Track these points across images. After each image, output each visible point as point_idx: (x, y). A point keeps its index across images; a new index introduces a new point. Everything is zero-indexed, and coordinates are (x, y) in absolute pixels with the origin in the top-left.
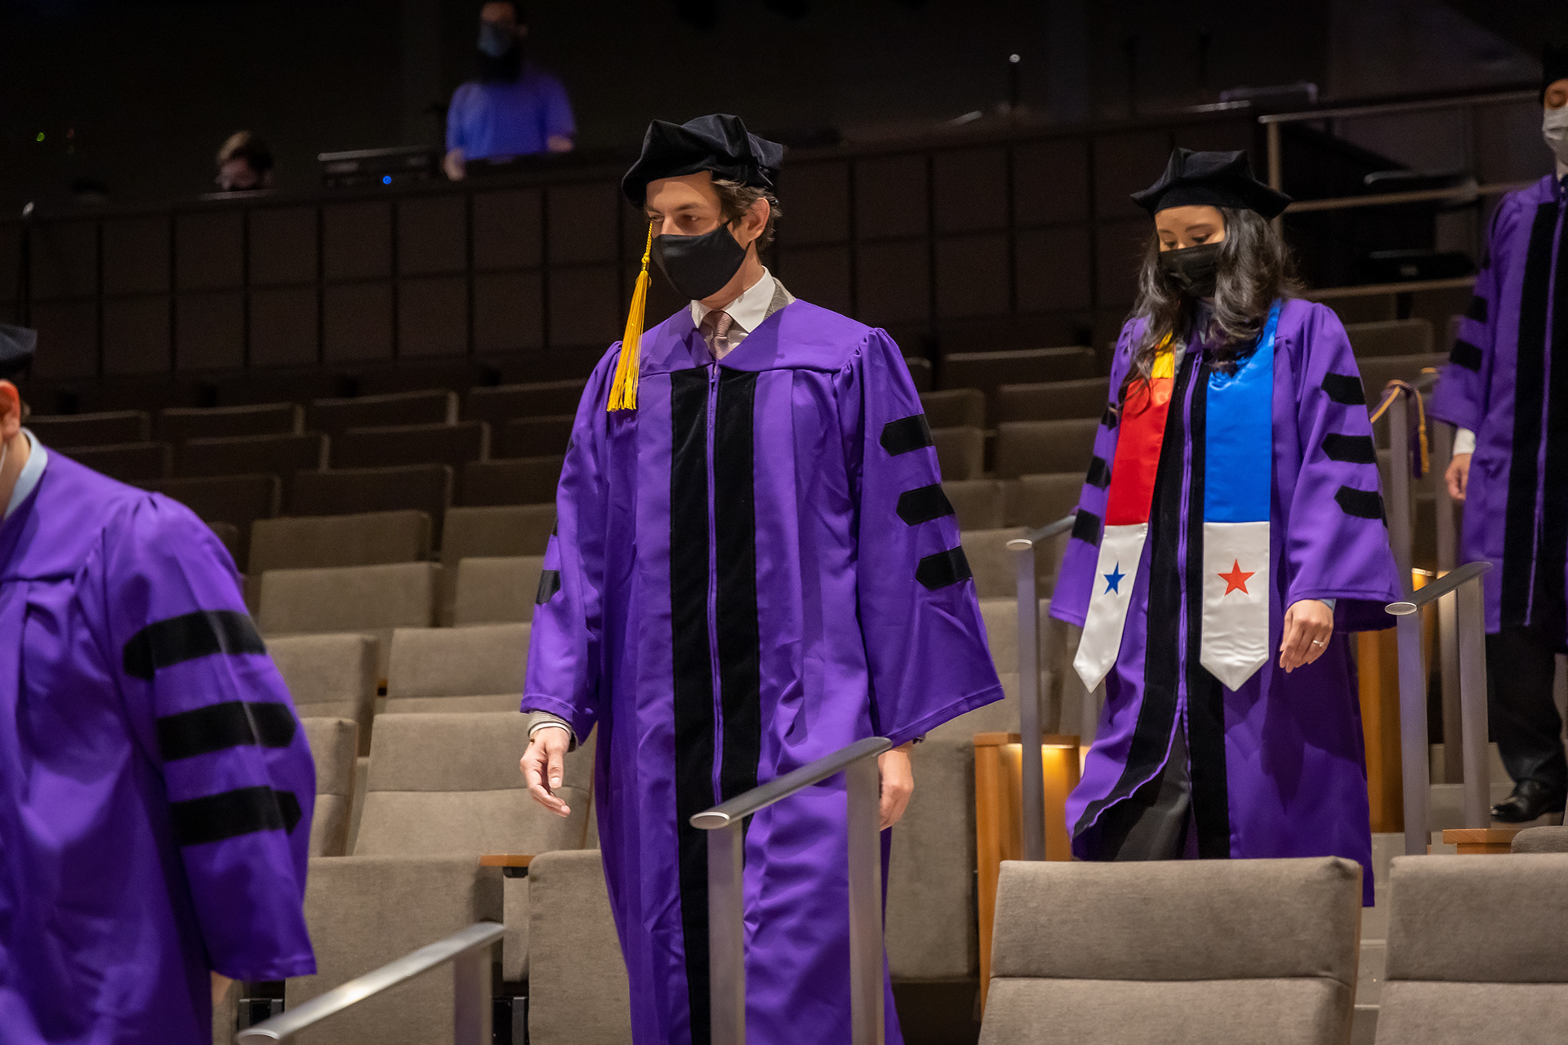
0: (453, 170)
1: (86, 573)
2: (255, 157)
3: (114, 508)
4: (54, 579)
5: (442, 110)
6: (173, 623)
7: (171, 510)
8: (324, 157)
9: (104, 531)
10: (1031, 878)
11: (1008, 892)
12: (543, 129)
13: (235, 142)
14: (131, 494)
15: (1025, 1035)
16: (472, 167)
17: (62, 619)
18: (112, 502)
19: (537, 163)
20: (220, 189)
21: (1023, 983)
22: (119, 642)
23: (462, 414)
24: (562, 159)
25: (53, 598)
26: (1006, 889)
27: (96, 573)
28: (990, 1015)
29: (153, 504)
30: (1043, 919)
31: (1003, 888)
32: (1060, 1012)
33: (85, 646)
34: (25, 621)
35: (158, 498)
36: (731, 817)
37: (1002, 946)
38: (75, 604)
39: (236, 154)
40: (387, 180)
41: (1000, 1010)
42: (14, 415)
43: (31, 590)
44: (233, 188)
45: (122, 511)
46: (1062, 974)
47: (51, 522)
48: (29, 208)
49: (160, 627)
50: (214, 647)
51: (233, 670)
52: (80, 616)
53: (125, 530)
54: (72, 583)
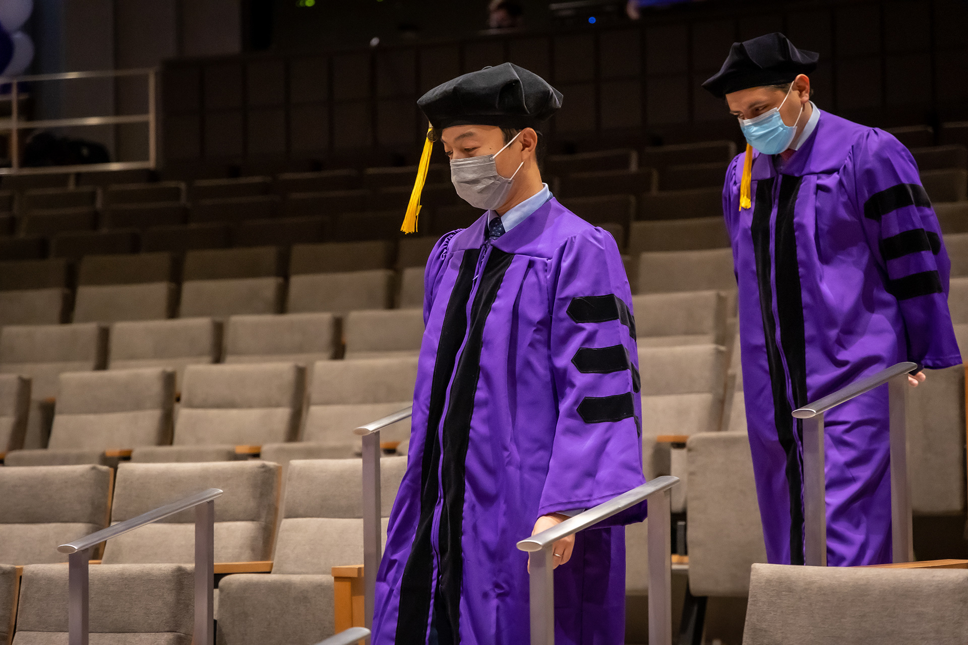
0: (632, 12)
1: (845, 167)
2: (510, 8)
3: (858, 135)
4: (829, 172)
6: (888, 190)
7: (885, 136)
8: (554, 6)
9: (853, 146)
14: (865, 129)
16: (644, 11)
18: (856, 132)
22: (862, 203)
23: (640, 164)
24: (700, 6)
25: (830, 181)
27: (850, 166)
29: (876, 132)
33: (845, 205)
34: (816, 194)
35: (877, 129)
36: (817, 412)
38: (840, 183)
39: (499, 7)
40: (592, 20)
42: (807, 92)
43: (818, 178)
44: (499, 27)
45: (861, 137)
47: (823, 145)
48: (375, 42)
49: (881, 194)
50: (910, 202)
51: (918, 214)
52: (843, 190)
53: (863, 146)
54: (838, 173)
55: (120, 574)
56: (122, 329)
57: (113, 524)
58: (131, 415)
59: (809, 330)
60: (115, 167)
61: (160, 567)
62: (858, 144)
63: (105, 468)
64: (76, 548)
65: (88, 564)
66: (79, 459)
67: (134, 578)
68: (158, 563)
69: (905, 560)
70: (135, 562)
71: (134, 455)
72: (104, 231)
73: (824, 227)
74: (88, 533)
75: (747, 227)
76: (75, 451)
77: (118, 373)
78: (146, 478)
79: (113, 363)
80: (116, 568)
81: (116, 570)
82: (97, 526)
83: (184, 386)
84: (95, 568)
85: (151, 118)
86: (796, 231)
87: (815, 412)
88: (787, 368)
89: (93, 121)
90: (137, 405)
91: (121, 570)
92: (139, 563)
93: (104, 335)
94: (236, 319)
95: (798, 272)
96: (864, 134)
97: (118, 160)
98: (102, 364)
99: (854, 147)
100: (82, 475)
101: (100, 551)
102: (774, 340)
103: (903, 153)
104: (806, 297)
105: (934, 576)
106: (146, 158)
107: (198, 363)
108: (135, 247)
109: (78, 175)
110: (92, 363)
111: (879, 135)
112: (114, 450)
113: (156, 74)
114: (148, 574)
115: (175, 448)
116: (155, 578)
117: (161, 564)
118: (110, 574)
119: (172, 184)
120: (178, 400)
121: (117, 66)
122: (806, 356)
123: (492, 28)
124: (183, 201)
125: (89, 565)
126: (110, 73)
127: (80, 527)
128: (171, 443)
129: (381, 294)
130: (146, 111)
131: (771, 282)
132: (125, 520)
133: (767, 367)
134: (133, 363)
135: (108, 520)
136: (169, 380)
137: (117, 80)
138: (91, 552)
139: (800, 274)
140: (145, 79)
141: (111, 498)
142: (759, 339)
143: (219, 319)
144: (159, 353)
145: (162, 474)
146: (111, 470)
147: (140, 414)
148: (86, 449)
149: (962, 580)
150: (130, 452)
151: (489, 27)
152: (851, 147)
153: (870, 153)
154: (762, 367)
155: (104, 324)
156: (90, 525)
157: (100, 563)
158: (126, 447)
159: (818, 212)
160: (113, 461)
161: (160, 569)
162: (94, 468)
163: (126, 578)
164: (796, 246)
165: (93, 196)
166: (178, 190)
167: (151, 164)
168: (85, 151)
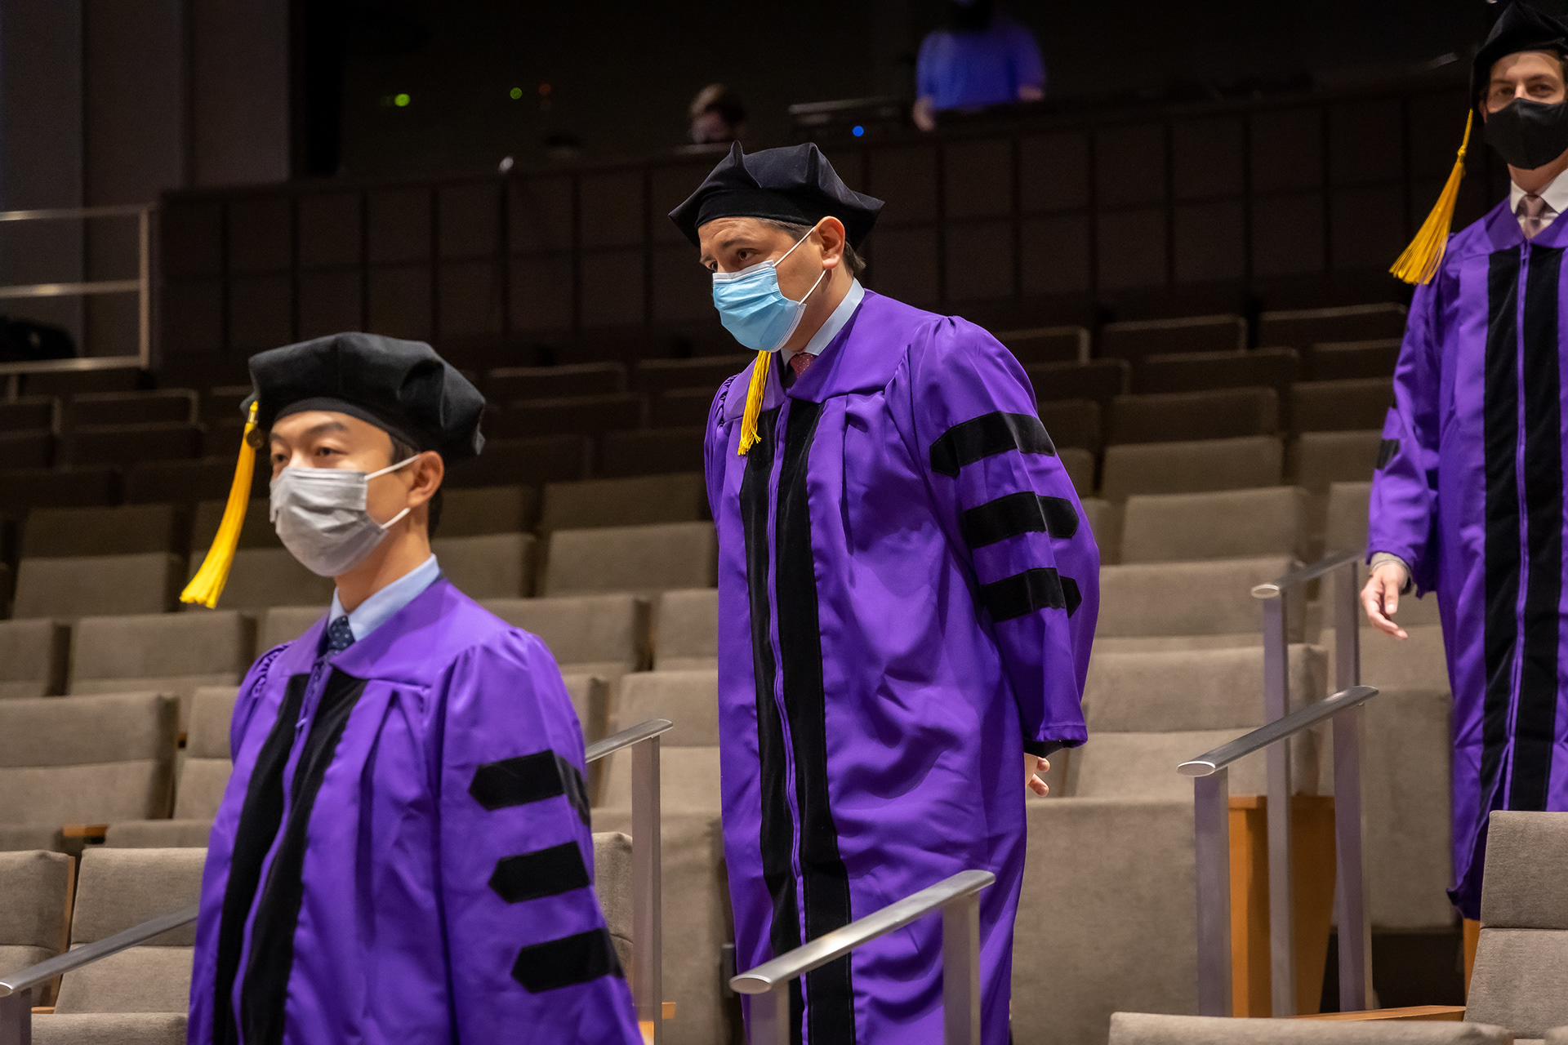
0: (923, 118)
1: (895, 383)
2: (726, 109)
3: (920, 327)
4: (867, 391)
5: (911, 60)
6: (972, 423)
7: (967, 328)
8: (797, 108)
9: (909, 346)
10: (1521, 829)
11: (1498, 842)
12: (1013, 79)
13: (708, 95)
14: (933, 318)
15: (1516, 987)
16: (942, 117)
17: (875, 424)
18: (918, 323)
19: (1010, 112)
20: (693, 142)
21: (1514, 933)
22: (925, 445)
24: (1034, 107)
25: (865, 407)
26: (1496, 839)
27: (903, 383)
28: (1480, 966)
29: (952, 323)
30: (1534, 870)
31: (1493, 838)
32: (1551, 963)
34: (845, 430)
36: (1217, 766)
37: (1492, 896)
38: (886, 410)
39: (710, 108)
40: (858, 131)
41: (1490, 961)
42: (837, 251)
43: (848, 402)
44: (707, 141)
45: (925, 330)
46: (1554, 925)
48: (506, 164)
50: (1011, 446)
51: (1026, 467)
52: (891, 422)
53: (927, 345)
54: (883, 394)
55: (83, 1030)
56: (90, 628)
57: (73, 947)
58: (106, 768)
59: (832, 672)
60: (84, 364)
61: (149, 1018)
62: (919, 343)
63: (61, 856)
64: (11, 987)
65: (30, 1013)
66: (19, 842)
67: (106, 1037)
68: (147, 1011)
69: (1359, 1006)
70: (109, 1010)
71: (108, 834)
72: (66, 468)
73: (858, 488)
74: (33, 963)
75: (733, 495)
76: (13, 828)
77: (84, 700)
78: (126, 874)
79: (76, 685)
80: (78, 1019)
81: (76, 1024)
82: (48, 950)
83: (191, 722)
84: (42, 1020)
85: (143, 285)
86: (811, 495)
87: (1213, 766)
88: (791, 744)
89: (49, 290)
90: (116, 754)
91: (85, 1024)
92: (115, 1012)
93: (63, 639)
94: (275, 612)
95: (813, 569)
96: (930, 324)
97: (88, 354)
98: (59, 686)
99: (912, 347)
100: (24, 868)
101: (53, 993)
102: (771, 693)
103: (1000, 360)
104: (826, 616)
105: (1405, 1034)
106: (134, 351)
107: (216, 684)
108: (114, 495)
109: (23, 378)
110: (42, 684)
111: (957, 327)
112: (76, 827)
113: (151, 214)
114: (130, 1030)
115: (177, 823)
116: (140, 1036)
117: (150, 1014)
118: (67, 1029)
119: (175, 393)
120: (182, 744)
121: (87, 202)
122: (827, 720)
123: (695, 144)
124: (194, 419)
125: (33, 1016)
126: (77, 213)
127: (19, 952)
128: (170, 816)
129: (513, 571)
130: (134, 275)
131: (769, 589)
132: (94, 941)
133: (756, 746)
134: (110, 683)
135: (66, 941)
136: (168, 712)
137: (87, 223)
138: (36, 994)
139: (816, 573)
140: (134, 221)
141: (70, 906)
142: (746, 695)
143: (248, 613)
144: (150, 669)
145: (153, 868)
146: (72, 859)
147: (120, 767)
148: (32, 825)
149: (1451, 1039)
150: (104, 829)
151: (692, 142)
152: (906, 347)
153: (940, 358)
154: (748, 744)
155: (62, 621)
156: (38, 949)
157: (52, 1012)
158: (97, 822)
159: (846, 462)
160: (72, 845)
161: (148, 1023)
162: (42, 856)
163: (93, 1036)
164: (809, 524)
165: (46, 413)
166: (185, 403)
167: (142, 360)
168: (35, 339)
